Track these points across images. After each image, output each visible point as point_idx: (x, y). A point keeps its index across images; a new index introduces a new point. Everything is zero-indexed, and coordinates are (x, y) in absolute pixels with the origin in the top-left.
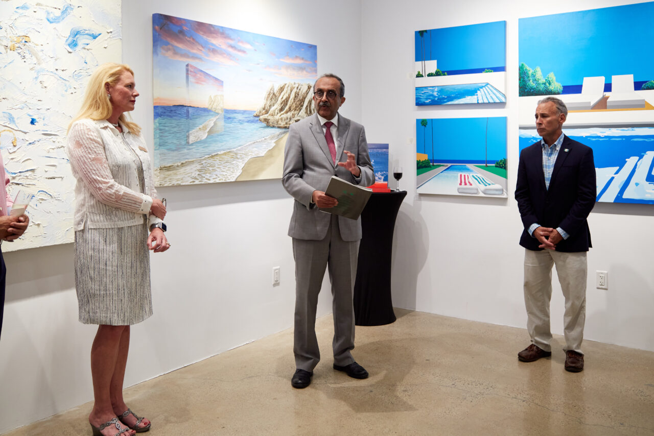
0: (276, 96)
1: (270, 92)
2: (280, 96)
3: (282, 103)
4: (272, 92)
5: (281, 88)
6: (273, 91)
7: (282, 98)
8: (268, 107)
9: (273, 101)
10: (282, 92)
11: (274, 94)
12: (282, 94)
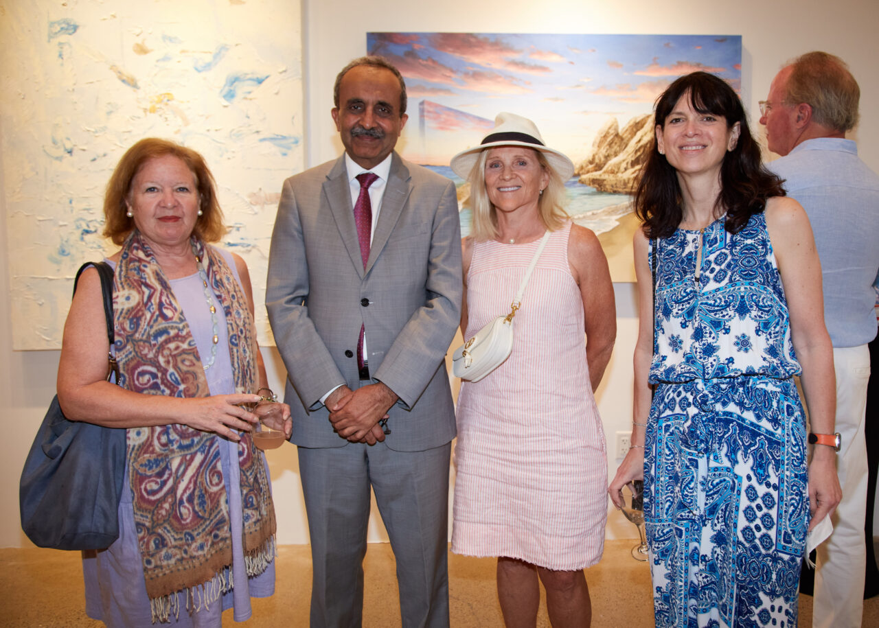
0: (622, 139)
1: (608, 133)
2: (632, 137)
3: (636, 151)
4: (612, 131)
5: (638, 123)
6: (616, 129)
7: (640, 141)
8: (603, 159)
9: (616, 148)
10: (638, 130)
11: (617, 135)
12: (639, 134)
